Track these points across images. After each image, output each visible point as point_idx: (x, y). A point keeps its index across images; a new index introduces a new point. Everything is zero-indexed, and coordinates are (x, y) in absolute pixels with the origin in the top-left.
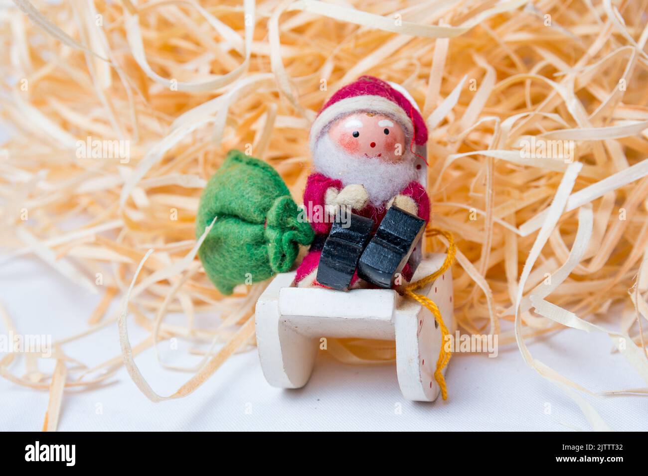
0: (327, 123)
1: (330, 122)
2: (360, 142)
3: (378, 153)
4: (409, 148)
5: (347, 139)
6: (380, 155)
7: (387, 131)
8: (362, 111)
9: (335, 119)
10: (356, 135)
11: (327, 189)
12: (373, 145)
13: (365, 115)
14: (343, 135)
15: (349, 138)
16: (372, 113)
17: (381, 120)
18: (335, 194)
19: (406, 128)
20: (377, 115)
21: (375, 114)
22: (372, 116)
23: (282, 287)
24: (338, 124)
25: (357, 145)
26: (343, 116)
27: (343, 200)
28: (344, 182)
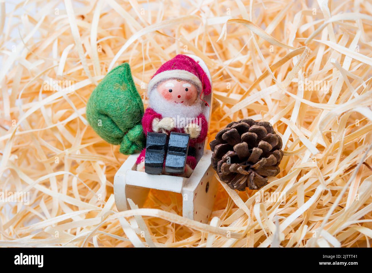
0: (156, 83)
1: (158, 83)
2: (172, 95)
3: (181, 101)
4: (199, 96)
5: (166, 93)
6: (182, 102)
7: (187, 90)
8: (174, 78)
9: (160, 81)
10: (171, 91)
11: (153, 119)
12: (179, 97)
13: (176, 81)
14: (164, 90)
15: (167, 92)
16: (179, 80)
17: (184, 83)
18: (157, 122)
19: (198, 87)
20: (182, 81)
21: (181, 80)
22: (179, 81)
23: (127, 170)
24: (162, 84)
25: (171, 96)
26: (164, 80)
27: (161, 125)
28: (163, 115)
